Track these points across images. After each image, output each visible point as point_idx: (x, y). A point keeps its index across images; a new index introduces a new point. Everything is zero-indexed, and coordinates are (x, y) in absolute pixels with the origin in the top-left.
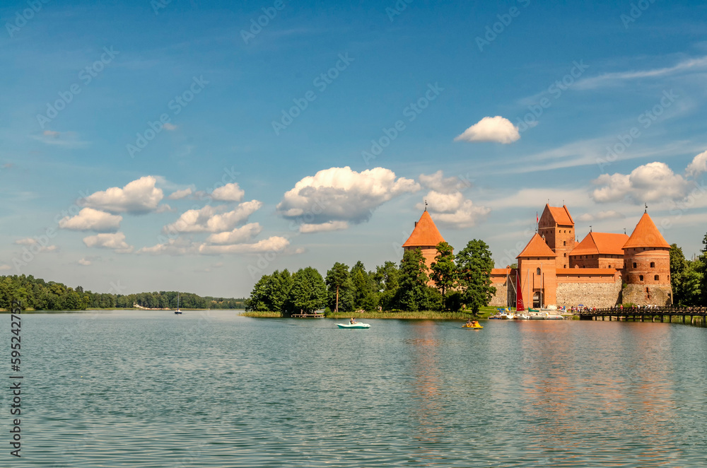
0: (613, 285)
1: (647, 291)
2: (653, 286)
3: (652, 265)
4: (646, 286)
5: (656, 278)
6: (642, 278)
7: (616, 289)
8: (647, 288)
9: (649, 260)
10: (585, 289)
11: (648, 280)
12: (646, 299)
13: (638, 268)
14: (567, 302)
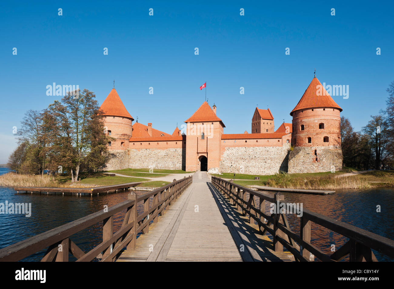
0: (280, 148)
1: (316, 154)
2: (321, 148)
3: (321, 126)
4: (314, 148)
5: (326, 139)
6: (310, 140)
7: (283, 153)
8: (316, 151)
9: (317, 121)
10: (252, 153)
11: (316, 141)
12: (314, 162)
13: (305, 130)
14: (234, 165)
